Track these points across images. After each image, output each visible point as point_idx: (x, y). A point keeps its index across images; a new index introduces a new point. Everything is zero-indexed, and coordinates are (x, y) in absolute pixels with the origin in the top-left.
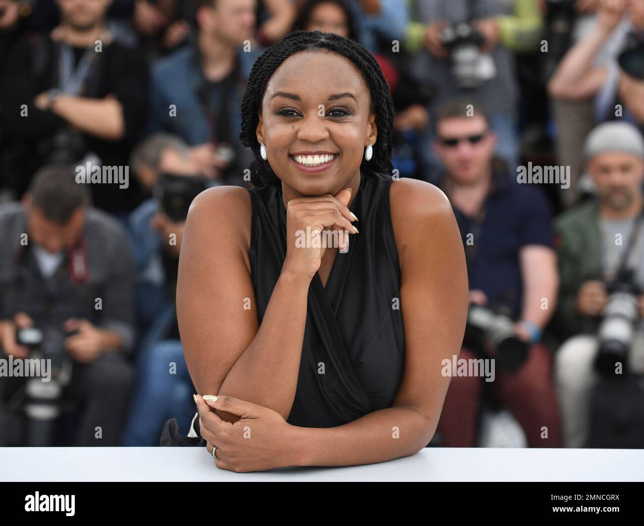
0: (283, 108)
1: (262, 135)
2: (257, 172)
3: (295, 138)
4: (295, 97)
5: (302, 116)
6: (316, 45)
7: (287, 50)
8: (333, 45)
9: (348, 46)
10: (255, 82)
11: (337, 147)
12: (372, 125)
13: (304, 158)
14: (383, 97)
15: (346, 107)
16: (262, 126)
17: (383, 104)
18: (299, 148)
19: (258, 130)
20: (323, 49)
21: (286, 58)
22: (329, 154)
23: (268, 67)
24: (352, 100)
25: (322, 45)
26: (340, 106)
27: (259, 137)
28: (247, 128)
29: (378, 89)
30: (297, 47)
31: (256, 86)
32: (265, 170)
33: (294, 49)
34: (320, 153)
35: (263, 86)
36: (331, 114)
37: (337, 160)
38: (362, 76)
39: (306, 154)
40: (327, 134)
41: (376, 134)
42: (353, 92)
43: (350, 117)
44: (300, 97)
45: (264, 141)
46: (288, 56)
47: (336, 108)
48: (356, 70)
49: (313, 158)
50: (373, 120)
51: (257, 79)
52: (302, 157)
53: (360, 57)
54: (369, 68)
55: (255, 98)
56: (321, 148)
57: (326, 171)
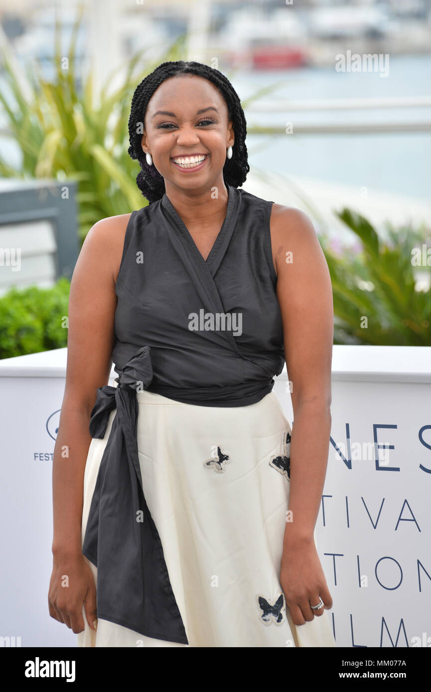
0: (163, 123)
1: (147, 146)
2: (144, 178)
3: (175, 143)
4: (171, 115)
5: (178, 128)
6: (182, 72)
7: (160, 77)
8: (195, 70)
9: (207, 70)
10: (137, 105)
11: (206, 149)
12: (230, 130)
13: (183, 160)
14: (238, 108)
15: (211, 118)
16: (146, 139)
17: (237, 114)
18: (179, 151)
19: (143, 142)
20: (188, 74)
21: (161, 83)
22: (201, 155)
23: (147, 92)
24: (214, 112)
25: (188, 71)
26: (206, 118)
27: (144, 148)
28: (134, 142)
29: (233, 101)
30: (169, 74)
31: (139, 108)
32: (150, 176)
33: (166, 76)
34: (194, 155)
35: (144, 107)
36: (200, 124)
37: (208, 160)
38: (220, 92)
39: (184, 156)
40: (198, 140)
41: (234, 138)
42: (215, 105)
43: (214, 125)
44: (175, 114)
45: (149, 150)
46: (162, 82)
47: (203, 120)
48: (215, 89)
49: (190, 159)
50: (230, 127)
51: (139, 102)
52: (181, 159)
53: (217, 78)
54: (224, 85)
55: (139, 117)
56: (196, 151)
57: (201, 170)
